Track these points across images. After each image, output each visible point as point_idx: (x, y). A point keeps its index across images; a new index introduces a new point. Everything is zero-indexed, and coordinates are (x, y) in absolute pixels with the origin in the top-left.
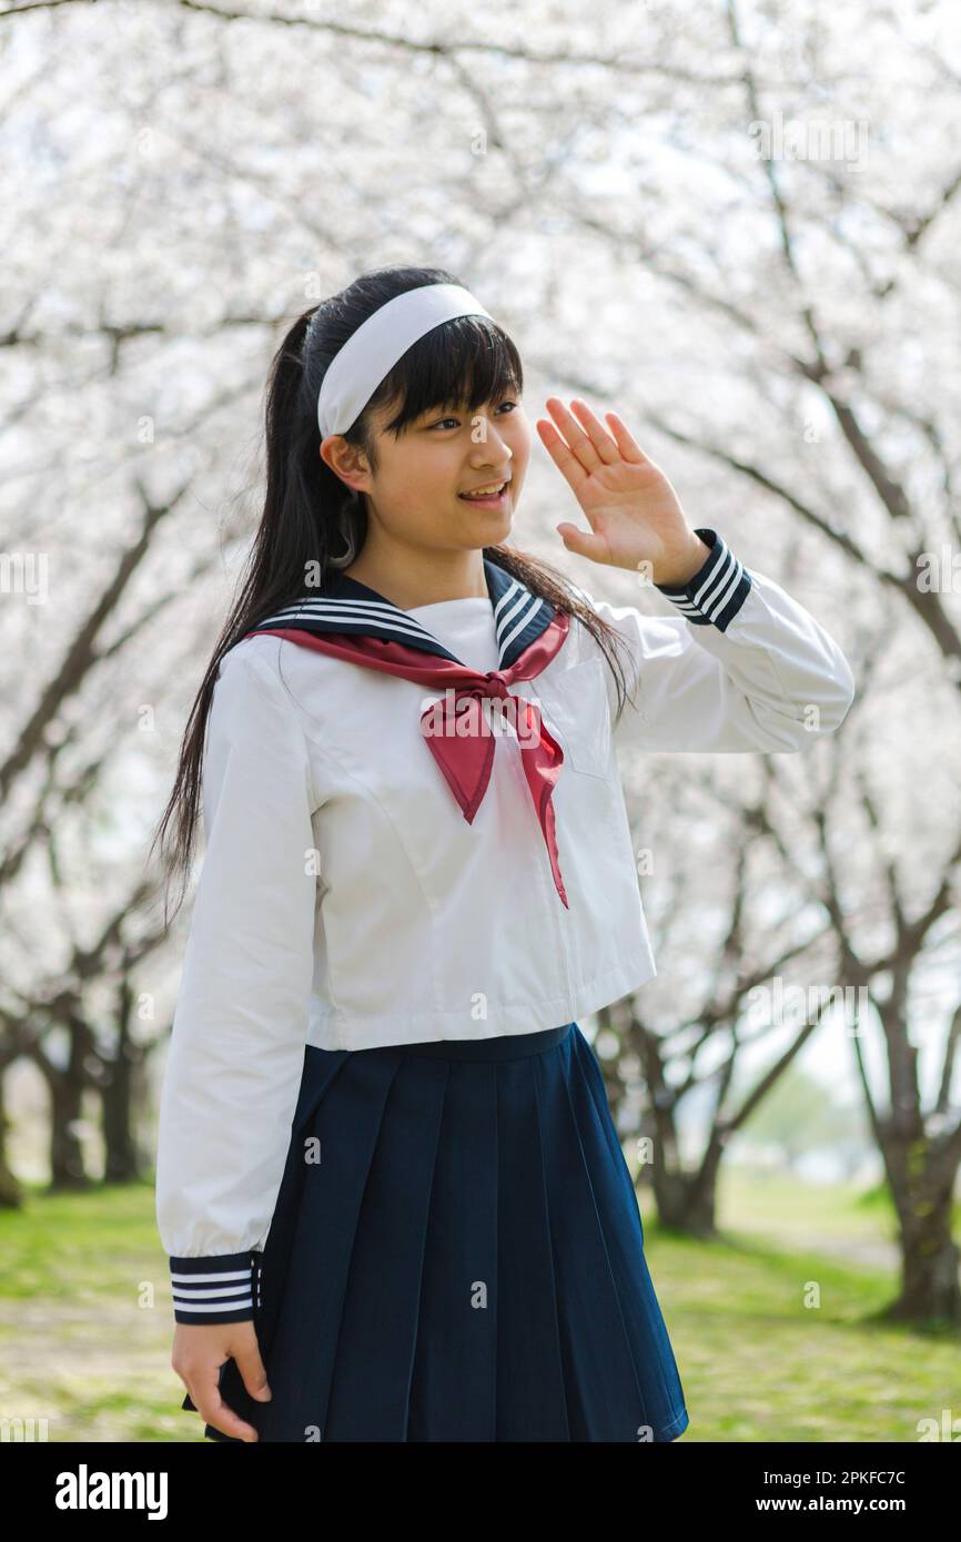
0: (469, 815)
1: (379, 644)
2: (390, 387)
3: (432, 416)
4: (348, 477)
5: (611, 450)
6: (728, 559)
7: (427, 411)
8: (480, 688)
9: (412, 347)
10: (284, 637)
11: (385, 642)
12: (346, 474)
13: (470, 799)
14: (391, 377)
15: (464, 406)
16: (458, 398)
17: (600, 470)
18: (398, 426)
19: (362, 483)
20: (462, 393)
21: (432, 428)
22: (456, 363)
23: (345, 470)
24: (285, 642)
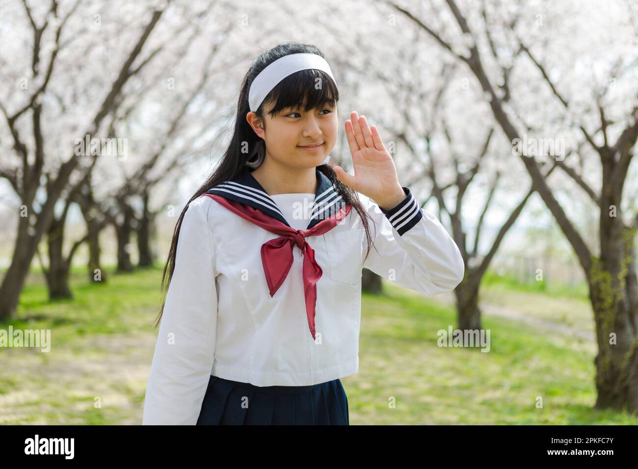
0: (272, 293)
1: (252, 210)
2: (273, 94)
3: (287, 111)
4: (257, 131)
5: (369, 141)
6: (413, 202)
7: (285, 108)
8: (292, 236)
9: (284, 79)
10: (213, 198)
11: (255, 209)
12: (256, 129)
13: (274, 286)
14: (274, 91)
15: (302, 109)
16: (300, 105)
17: (364, 149)
18: (273, 112)
19: (261, 135)
20: (302, 103)
21: (287, 116)
22: (300, 90)
23: (256, 127)
24: (213, 201)
